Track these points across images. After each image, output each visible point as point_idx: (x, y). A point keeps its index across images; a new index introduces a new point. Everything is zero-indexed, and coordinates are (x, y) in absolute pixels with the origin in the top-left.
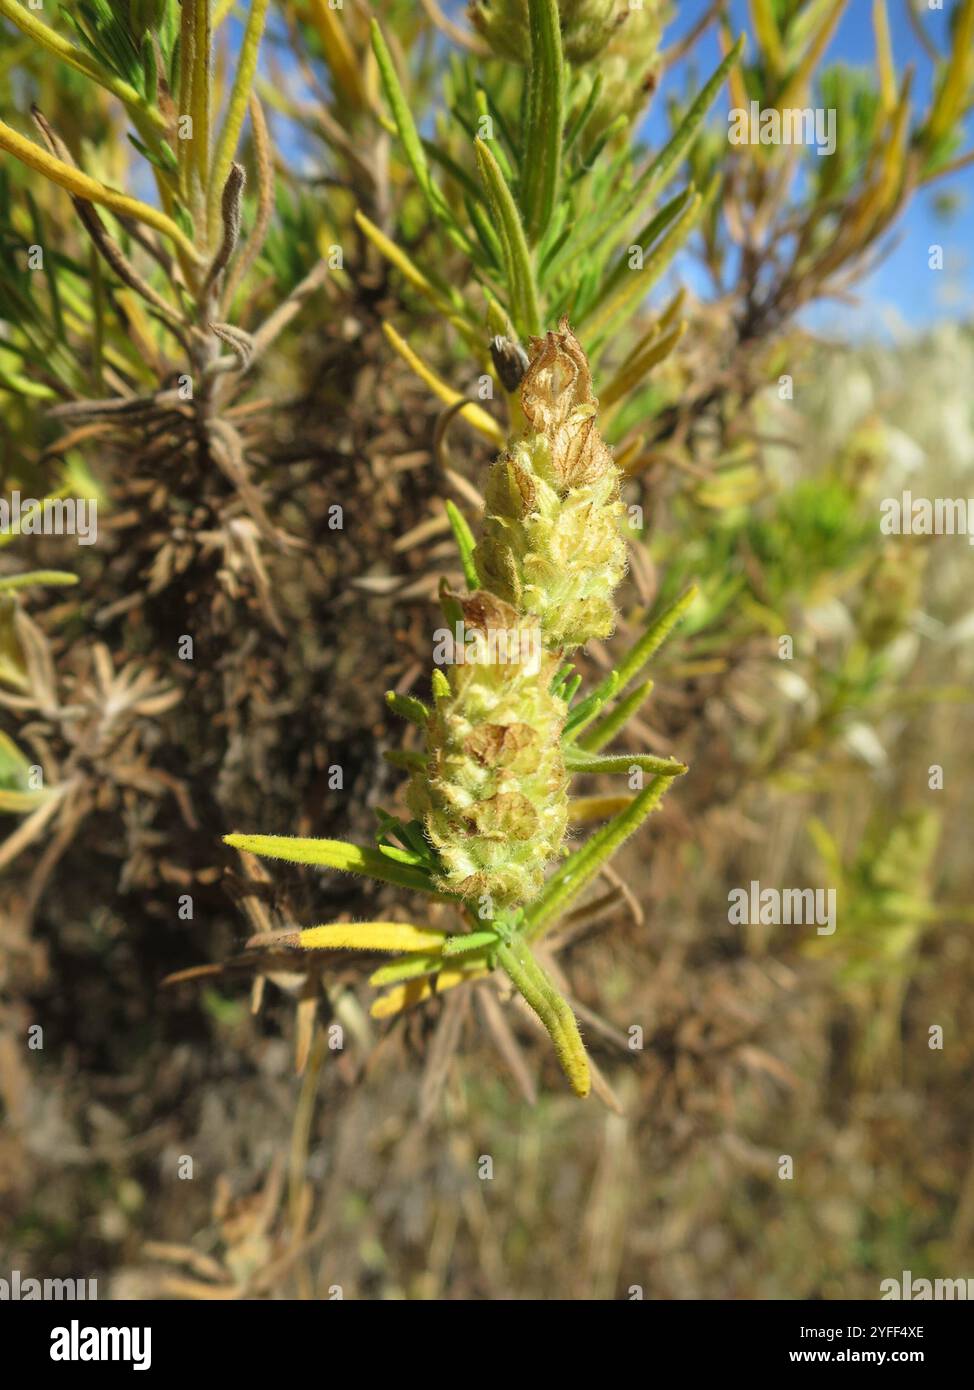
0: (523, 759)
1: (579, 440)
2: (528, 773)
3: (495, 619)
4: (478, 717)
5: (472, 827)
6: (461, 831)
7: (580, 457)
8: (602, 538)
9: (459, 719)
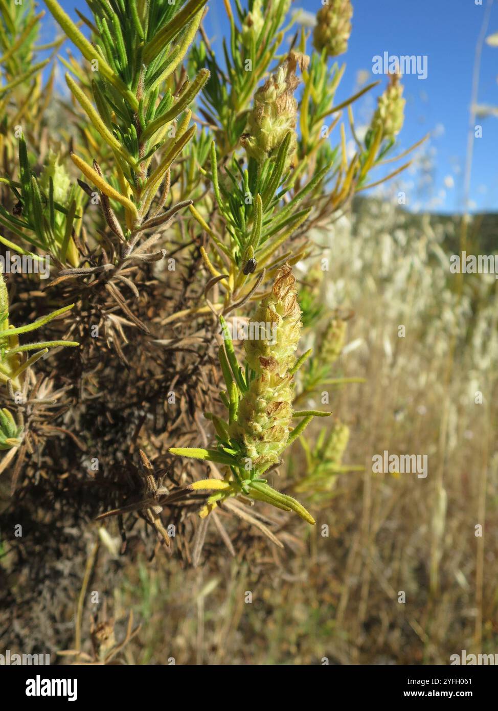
0: (283, 413)
1: (291, 302)
2: (283, 418)
3: (273, 365)
4: (269, 400)
5: (261, 438)
6: (257, 440)
7: (291, 307)
8: (295, 334)
9: (262, 400)
